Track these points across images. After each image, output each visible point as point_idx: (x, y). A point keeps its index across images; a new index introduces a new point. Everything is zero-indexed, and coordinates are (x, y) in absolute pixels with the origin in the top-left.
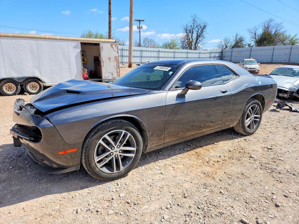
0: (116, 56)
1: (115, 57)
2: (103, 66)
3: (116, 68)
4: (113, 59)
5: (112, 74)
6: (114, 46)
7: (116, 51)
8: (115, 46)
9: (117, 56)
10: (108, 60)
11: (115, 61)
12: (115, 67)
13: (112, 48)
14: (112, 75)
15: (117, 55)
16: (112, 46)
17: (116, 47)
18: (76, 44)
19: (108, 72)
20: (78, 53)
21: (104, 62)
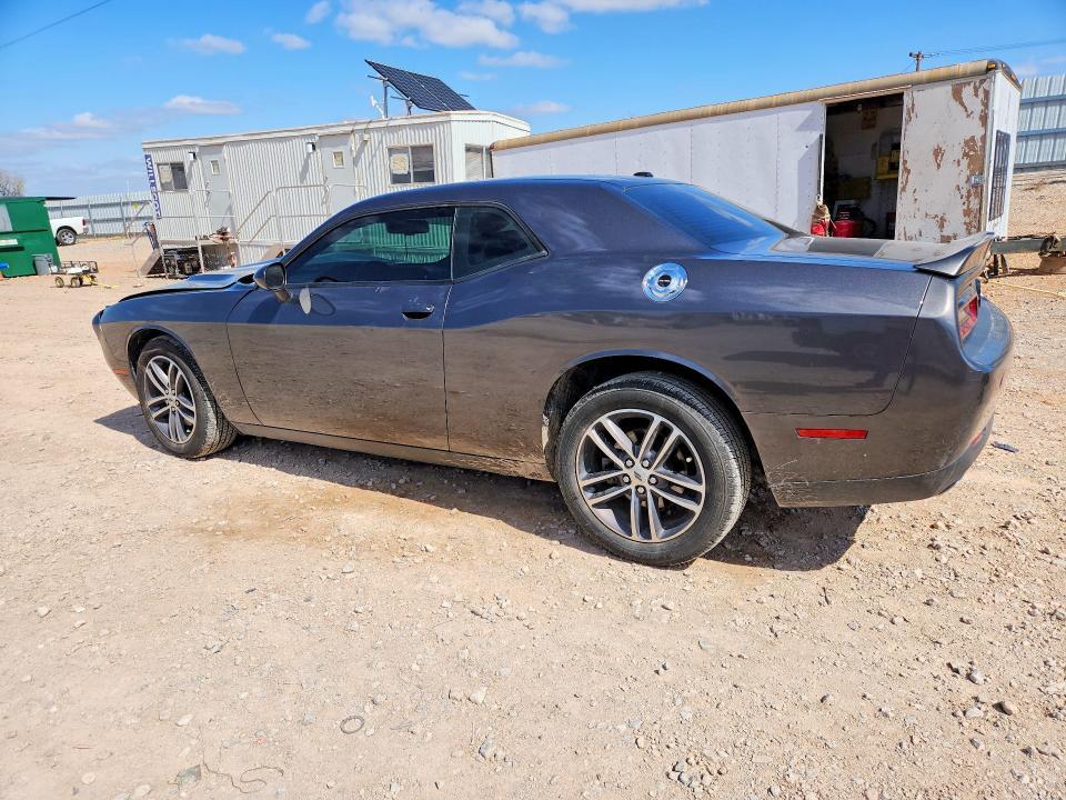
0: (973, 139)
1: (966, 142)
2: (904, 189)
3: (964, 192)
4: (954, 152)
5: (943, 219)
6: (967, 92)
7: (977, 115)
8: (976, 90)
9: (978, 138)
10: (932, 158)
11: (965, 162)
12: (958, 188)
13: (955, 104)
14: (942, 226)
15: (978, 133)
16: (957, 95)
17: (976, 95)
18: (808, 113)
19: (920, 215)
20: (812, 146)
21: (909, 172)
